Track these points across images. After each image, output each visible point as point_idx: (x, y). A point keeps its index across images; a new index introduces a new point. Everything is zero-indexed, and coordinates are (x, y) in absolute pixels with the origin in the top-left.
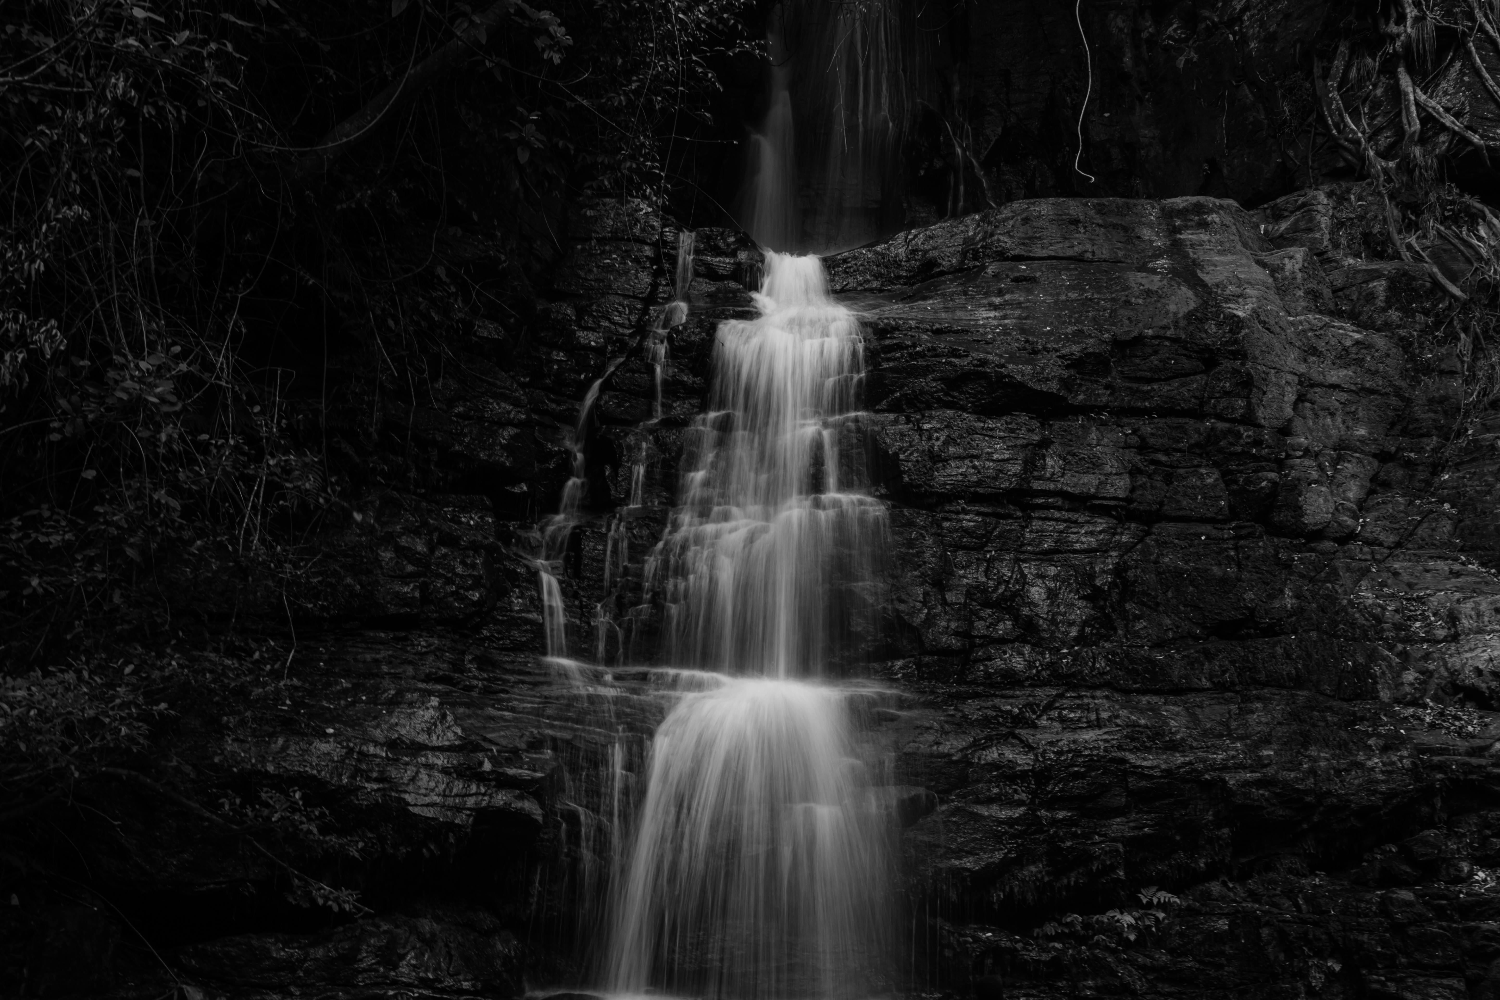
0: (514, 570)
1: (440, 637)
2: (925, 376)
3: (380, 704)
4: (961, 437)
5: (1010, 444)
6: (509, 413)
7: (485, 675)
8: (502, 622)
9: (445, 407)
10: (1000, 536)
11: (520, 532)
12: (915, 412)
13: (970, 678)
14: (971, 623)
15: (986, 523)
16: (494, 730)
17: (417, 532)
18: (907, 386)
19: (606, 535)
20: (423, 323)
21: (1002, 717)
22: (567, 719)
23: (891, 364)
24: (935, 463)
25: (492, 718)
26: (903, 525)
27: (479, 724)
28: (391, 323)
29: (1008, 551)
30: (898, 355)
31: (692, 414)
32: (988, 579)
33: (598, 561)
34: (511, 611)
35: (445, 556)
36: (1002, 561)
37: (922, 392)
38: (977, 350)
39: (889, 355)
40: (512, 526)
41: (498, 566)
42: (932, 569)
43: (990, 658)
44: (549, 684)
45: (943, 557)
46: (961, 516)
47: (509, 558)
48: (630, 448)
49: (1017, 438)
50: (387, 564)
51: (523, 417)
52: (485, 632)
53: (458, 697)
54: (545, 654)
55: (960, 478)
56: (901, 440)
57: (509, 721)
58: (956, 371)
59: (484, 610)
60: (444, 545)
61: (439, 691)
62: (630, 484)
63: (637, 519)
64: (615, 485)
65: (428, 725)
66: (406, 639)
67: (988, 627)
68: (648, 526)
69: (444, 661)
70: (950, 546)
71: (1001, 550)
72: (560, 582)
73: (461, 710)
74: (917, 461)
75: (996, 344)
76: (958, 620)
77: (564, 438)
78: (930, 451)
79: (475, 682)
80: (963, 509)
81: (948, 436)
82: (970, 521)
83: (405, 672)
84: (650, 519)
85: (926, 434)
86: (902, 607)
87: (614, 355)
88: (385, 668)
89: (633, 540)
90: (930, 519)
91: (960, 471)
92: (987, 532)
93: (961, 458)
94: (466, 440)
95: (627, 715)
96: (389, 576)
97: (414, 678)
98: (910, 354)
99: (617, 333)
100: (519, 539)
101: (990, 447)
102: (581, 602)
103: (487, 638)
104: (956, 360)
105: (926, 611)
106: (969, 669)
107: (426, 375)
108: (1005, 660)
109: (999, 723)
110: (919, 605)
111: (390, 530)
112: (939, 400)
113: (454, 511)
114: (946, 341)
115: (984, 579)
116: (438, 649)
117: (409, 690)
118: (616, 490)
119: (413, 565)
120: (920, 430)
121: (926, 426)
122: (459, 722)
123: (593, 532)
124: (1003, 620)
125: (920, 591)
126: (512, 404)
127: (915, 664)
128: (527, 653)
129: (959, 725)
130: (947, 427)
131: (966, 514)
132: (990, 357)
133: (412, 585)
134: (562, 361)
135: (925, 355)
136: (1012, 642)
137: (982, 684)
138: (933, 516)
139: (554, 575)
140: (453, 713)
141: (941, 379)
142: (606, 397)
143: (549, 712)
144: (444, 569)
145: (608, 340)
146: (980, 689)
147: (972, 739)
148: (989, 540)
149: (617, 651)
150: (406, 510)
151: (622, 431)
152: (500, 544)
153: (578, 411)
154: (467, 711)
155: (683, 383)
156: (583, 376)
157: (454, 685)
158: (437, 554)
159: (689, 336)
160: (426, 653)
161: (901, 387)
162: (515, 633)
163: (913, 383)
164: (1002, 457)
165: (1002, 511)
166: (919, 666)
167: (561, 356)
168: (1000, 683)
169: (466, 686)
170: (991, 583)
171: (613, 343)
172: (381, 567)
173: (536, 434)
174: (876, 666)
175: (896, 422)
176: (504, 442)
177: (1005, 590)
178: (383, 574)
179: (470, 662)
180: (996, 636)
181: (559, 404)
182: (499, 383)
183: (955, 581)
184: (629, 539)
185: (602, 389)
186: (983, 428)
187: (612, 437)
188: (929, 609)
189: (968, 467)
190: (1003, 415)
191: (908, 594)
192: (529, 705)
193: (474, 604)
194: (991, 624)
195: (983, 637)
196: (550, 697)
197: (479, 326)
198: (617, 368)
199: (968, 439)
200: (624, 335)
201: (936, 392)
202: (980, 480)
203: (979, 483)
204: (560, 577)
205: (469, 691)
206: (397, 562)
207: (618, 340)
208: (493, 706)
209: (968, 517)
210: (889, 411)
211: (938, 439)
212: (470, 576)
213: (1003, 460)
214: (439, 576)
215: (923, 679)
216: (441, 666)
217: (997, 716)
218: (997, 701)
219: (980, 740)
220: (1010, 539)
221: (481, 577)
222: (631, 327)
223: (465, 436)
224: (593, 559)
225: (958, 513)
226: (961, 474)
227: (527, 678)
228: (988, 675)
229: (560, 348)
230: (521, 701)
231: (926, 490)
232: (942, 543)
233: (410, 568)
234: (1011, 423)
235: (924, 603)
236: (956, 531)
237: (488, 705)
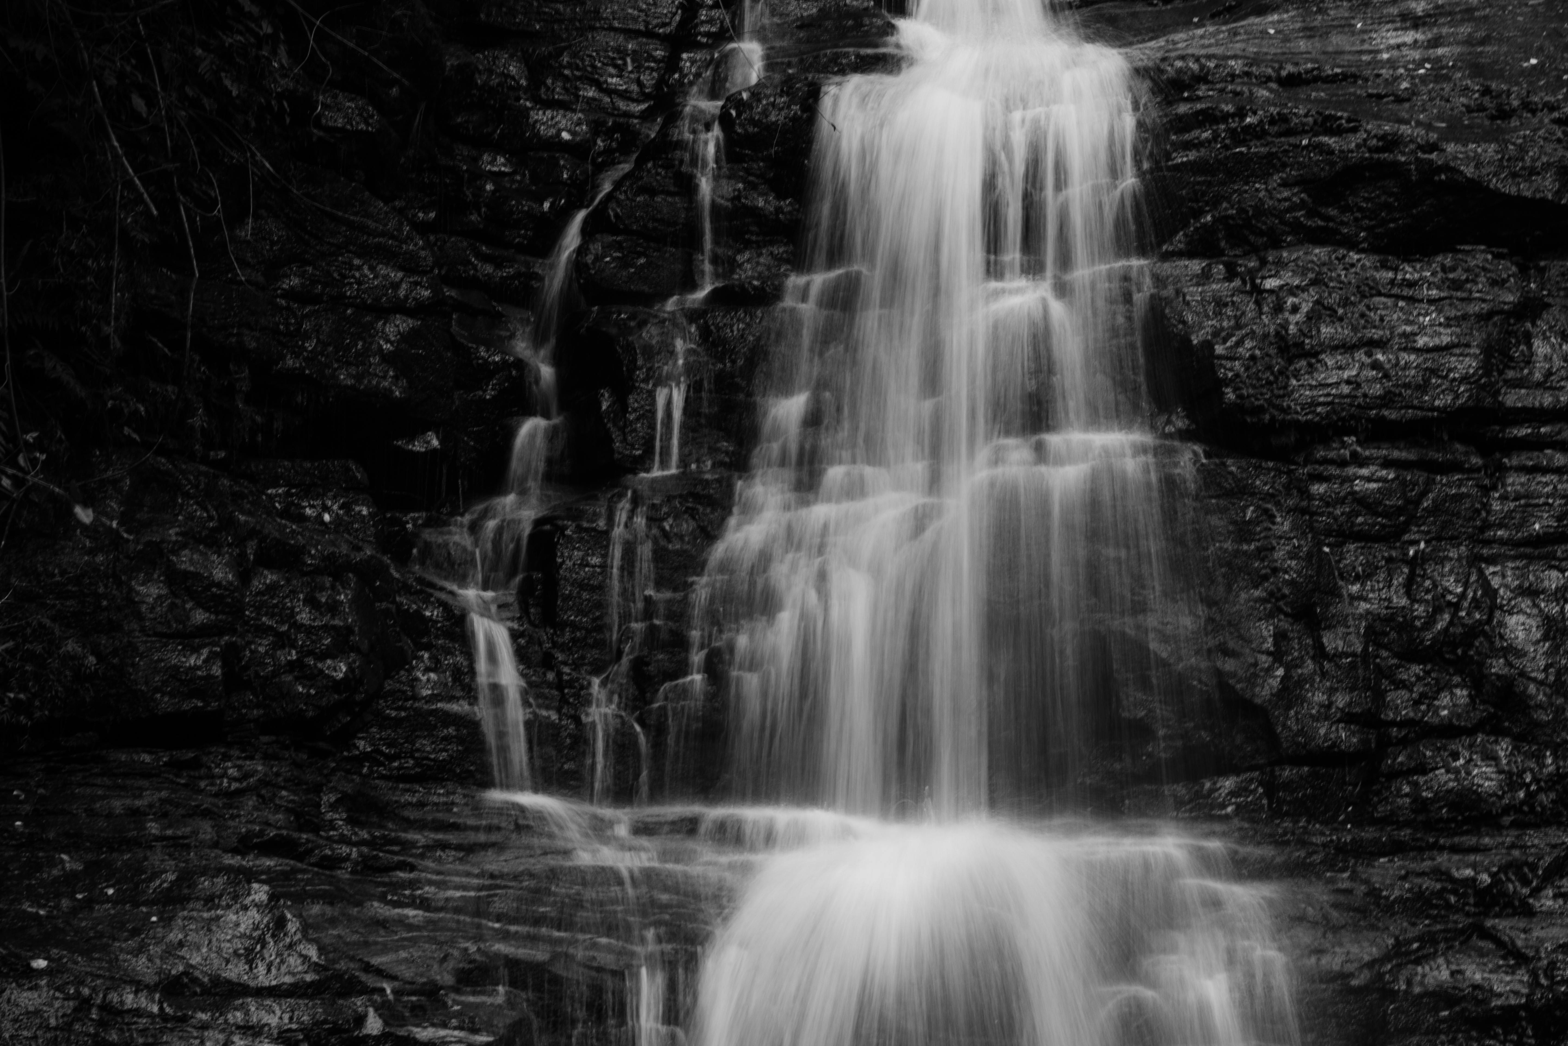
0: (419, 614)
1: (267, 757)
2: (1265, 176)
3: (145, 903)
4: (1345, 302)
5: (1453, 313)
6: (396, 286)
7: (364, 835)
8: (397, 722)
9: (261, 279)
10: (1435, 510)
11: (429, 535)
12: (1245, 254)
13: (1382, 810)
14: (1379, 695)
15: (1404, 484)
16: (385, 949)
17: (212, 542)
18: (1228, 199)
19: (606, 534)
20: (206, 102)
21: (1455, 892)
22: (538, 921)
23: (1192, 155)
24: (1290, 361)
25: (382, 924)
26: (1228, 494)
27: (355, 937)
28: (139, 103)
29: (1455, 541)
30: (1207, 135)
31: (777, 275)
32: (1413, 601)
33: (593, 589)
34: (415, 698)
35: (272, 589)
36: (1442, 561)
37: (1260, 211)
38: (1377, 117)
39: (1187, 137)
40: (411, 521)
41: (384, 605)
42: (1292, 583)
43: (1423, 769)
44: (499, 847)
45: (1314, 558)
46: (1351, 470)
47: (406, 589)
48: (649, 352)
49: (1469, 300)
50: (152, 609)
51: (427, 293)
52: (361, 744)
53: (308, 882)
54: (488, 783)
55: (1346, 389)
56: (1218, 314)
57: (418, 928)
58: (1332, 164)
59: (359, 697)
60: (270, 565)
61: (269, 870)
62: (653, 427)
63: (669, 499)
64: (622, 430)
65: (247, 943)
66: (195, 764)
67: (1417, 703)
68: (692, 513)
69: (278, 809)
70: (1328, 533)
71: (1439, 539)
72: (514, 635)
73: (316, 909)
74: (1253, 358)
75: (1418, 101)
76: (1352, 690)
77: (512, 336)
78: (1281, 336)
79: (345, 850)
80: (1354, 454)
81: (1318, 302)
82: (1369, 480)
83: (195, 833)
84: (697, 497)
85: (1271, 299)
86: (1229, 665)
87: (609, 160)
88: (153, 828)
89: (663, 542)
90: (1284, 479)
91: (1346, 375)
92: (1408, 501)
93: (1347, 348)
94: (310, 345)
95: (664, 907)
96: (156, 634)
97: (215, 845)
98: (1232, 132)
99: (615, 111)
100: (427, 550)
101: (1408, 322)
102: (559, 674)
103: (365, 756)
104: (1330, 141)
105: (1280, 672)
106: (1378, 793)
107: (217, 211)
108: (1457, 771)
109: (1448, 906)
110: (1265, 660)
111: (156, 538)
112: (1296, 227)
113: (288, 494)
114: (1308, 99)
115: (1404, 602)
116: (264, 783)
117: (204, 872)
118: (624, 440)
119: (207, 609)
120: (1257, 291)
121: (1271, 283)
122: (313, 935)
123: (579, 529)
124: (1449, 687)
125: (1266, 630)
126: (401, 268)
127: (1261, 784)
128: (450, 786)
129: (1363, 911)
130: (1314, 282)
131: (1361, 466)
132: (1405, 130)
133: (205, 652)
134: (501, 174)
135: (1265, 133)
136: (1471, 732)
137: (1407, 824)
138: (1290, 472)
139: (501, 620)
140: (299, 916)
141: (1301, 182)
142: (596, 247)
143: (499, 906)
144: (272, 616)
145: (597, 128)
146: (1405, 834)
147: (1391, 941)
148: (1413, 519)
149: (637, 776)
150: (187, 495)
151: (632, 317)
152: (386, 559)
153: (541, 279)
154: (328, 910)
155: (754, 212)
156: (546, 205)
157: (300, 858)
158: (257, 584)
159: (765, 113)
160: (239, 792)
161: (1215, 203)
162: (425, 744)
163: (1241, 193)
164: (1437, 341)
165: (1439, 457)
166: (1271, 789)
167: (500, 164)
168: (1449, 821)
169: (325, 857)
170: (1420, 610)
171: (609, 134)
172: (140, 617)
173: (455, 328)
174: (1181, 790)
175: (1205, 277)
176: (387, 347)
177: (1451, 623)
178: (143, 630)
179: (333, 807)
180: (1436, 721)
181: (499, 266)
182: (372, 224)
183: (1343, 607)
184: (655, 541)
185: (587, 231)
186: (1392, 282)
187: (614, 331)
188: (1288, 668)
189: (1362, 366)
190: (1436, 253)
191: (1241, 637)
192: (458, 894)
193: (337, 686)
194: (1423, 696)
195: (1407, 723)
196: (502, 876)
197: (325, 106)
198: (618, 185)
199: (1362, 307)
200: (628, 115)
201: (1288, 210)
202: (1388, 393)
203: (1387, 399)
204: (516, 626)
205: (332, 868)
206: (173, 606)
207: (617, 127)
208: (382, 898)
209: (1365, 472)
210: (1190, 253)
211: (1295, 309)
212: (325, 627)
213: (1437, 349)
214: (263, 631)
215: (1282, 816)
216: (272, 818)
217: (1443, 890)
218: (1442, 859)
219: (1410, 942)
220: (1458, 515)
221: (349, 630)
222: (646, 97)
223: (307, 337)
224: (582, 586)
225: (1343, 463)
226: (1348, 382)
227: (452, 838)
228: (1420, 805)
229: (497, 148)
230: (441, 885)
231: (1273, 418)
232: (1312, 529)
233: (200, 617)
234: (1453, 269)
235: (1277, 656)
236: (1342, 501)
237: (371, 897)
